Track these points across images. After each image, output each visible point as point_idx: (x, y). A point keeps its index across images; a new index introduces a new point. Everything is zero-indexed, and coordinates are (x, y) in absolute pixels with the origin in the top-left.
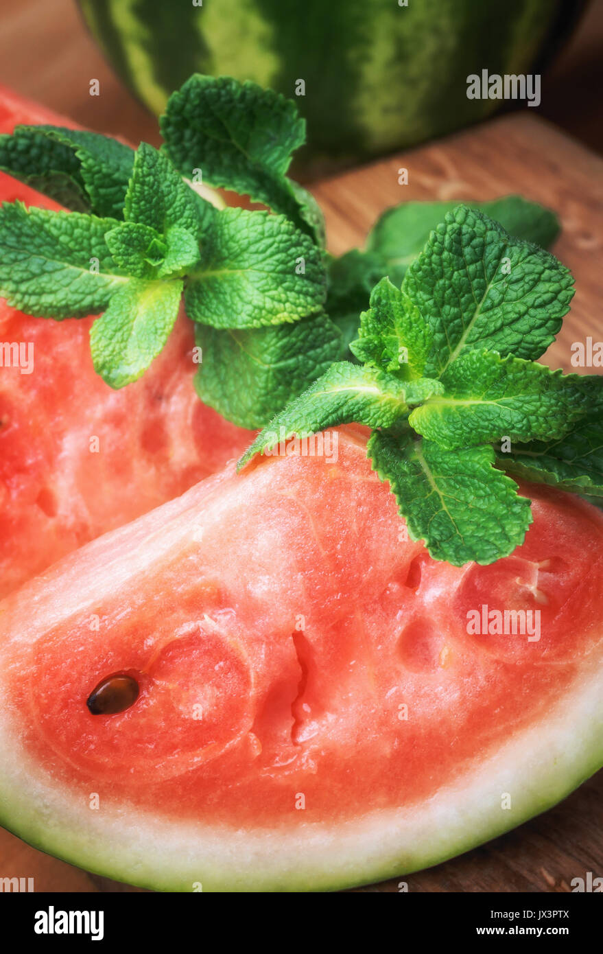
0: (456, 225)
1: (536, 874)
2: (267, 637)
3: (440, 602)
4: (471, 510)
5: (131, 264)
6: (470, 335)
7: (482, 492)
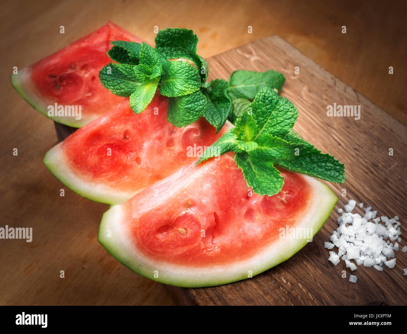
0: (263, 94)
1: (280, 279)
2: (206, 215)
3: (256, 204)
4: (265, 178)
5: (141, 77)
6: (266, 126)
7: (269, 173)
